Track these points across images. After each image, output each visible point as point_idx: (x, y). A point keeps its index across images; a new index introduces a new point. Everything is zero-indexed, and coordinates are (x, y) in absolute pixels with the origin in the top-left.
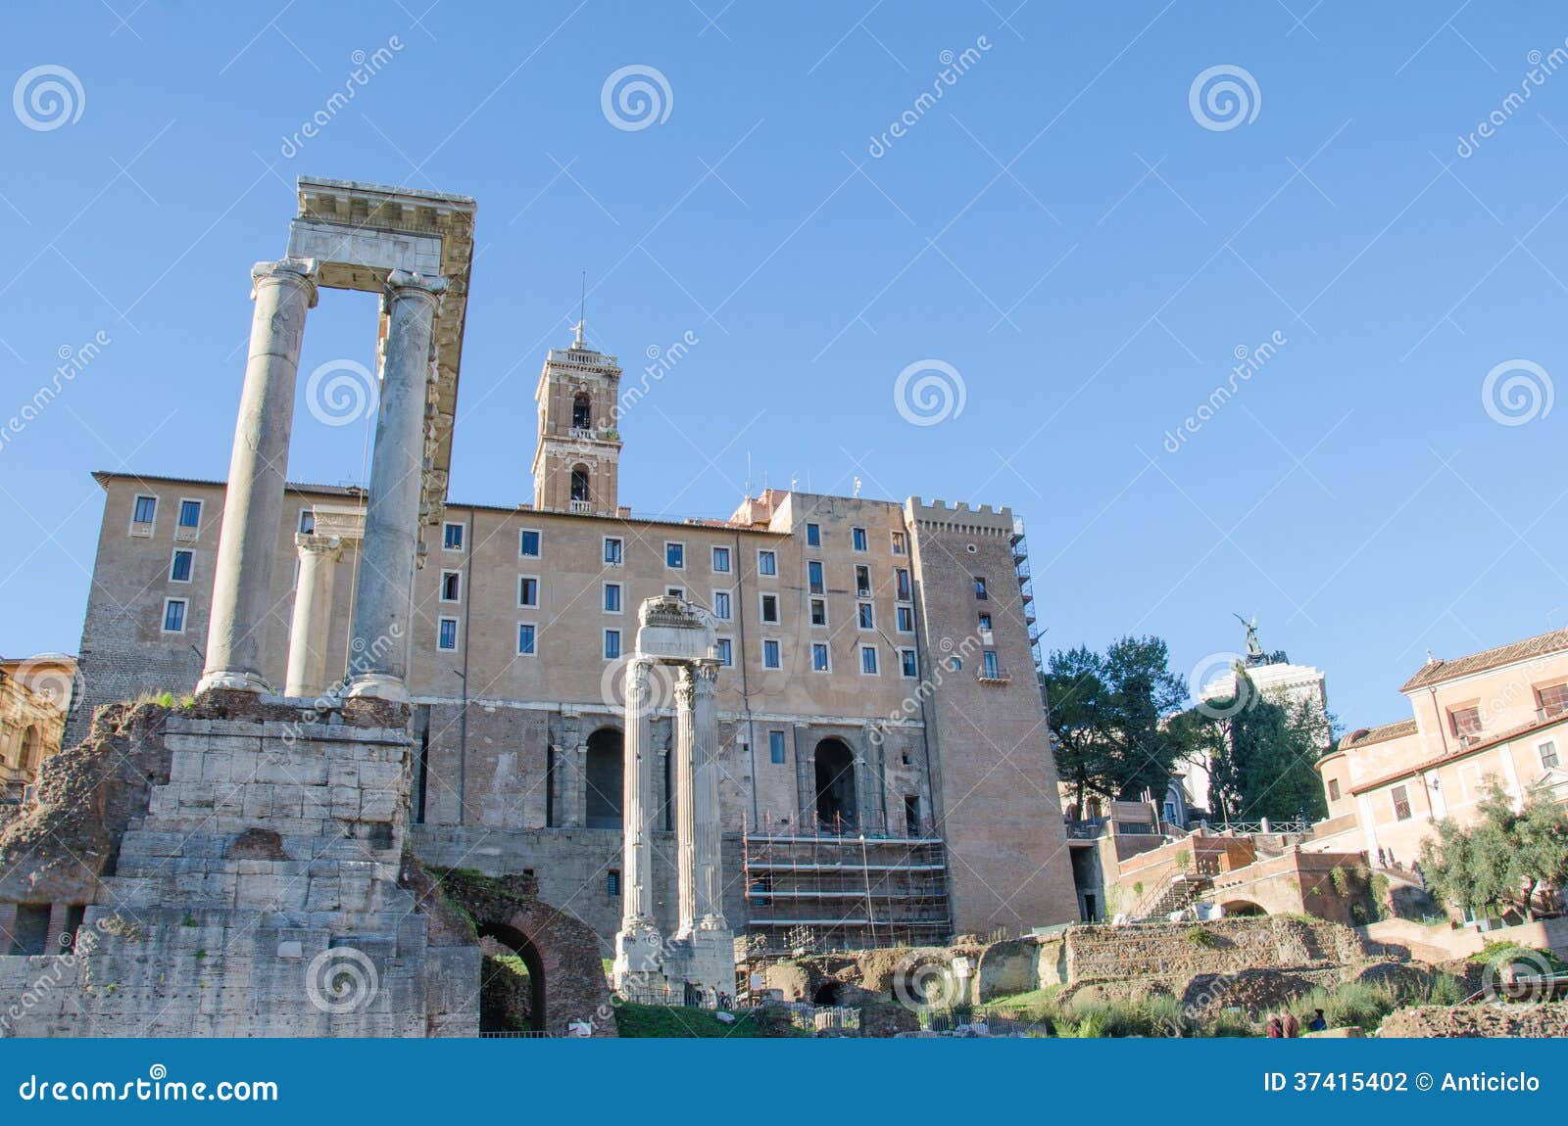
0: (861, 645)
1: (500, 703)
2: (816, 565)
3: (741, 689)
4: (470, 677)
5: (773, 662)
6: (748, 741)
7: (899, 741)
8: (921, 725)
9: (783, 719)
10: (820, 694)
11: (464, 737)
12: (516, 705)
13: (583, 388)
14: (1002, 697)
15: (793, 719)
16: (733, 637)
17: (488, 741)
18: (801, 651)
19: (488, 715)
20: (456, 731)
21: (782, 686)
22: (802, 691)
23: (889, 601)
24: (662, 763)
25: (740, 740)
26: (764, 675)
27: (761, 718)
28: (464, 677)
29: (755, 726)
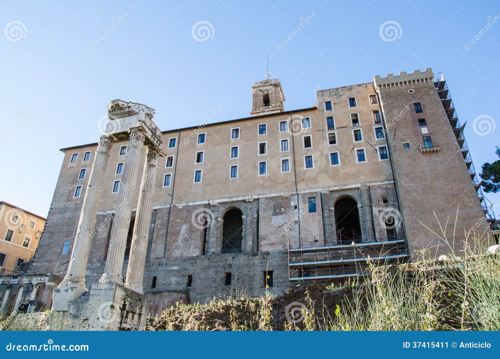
0: (356, 150)
1: (184, 204)
2: (330, 119)
3: (294, 180)
4: (174, 196)
5: (309, 165)
6: (296, 204)
7: (380, 192)
8: (392, 182)
9: (314, 191)
10: (334, 176)
11: (169, 220)
12: (191, 204)
13: (266, 92)
14: (435, 158)
15: (320, 190)
16: (290, 158)
17: (178, 220)
18: (324, 158)
19: (179, 210)
20: (166, 218)
21: (314, 175)
22: (325, 176)
23: (370, 126)
24: (255, 220)
25: (293, 204)
26: (305, 172)
27: (303, 192)
28: (172, 196)
29: (300, 196)
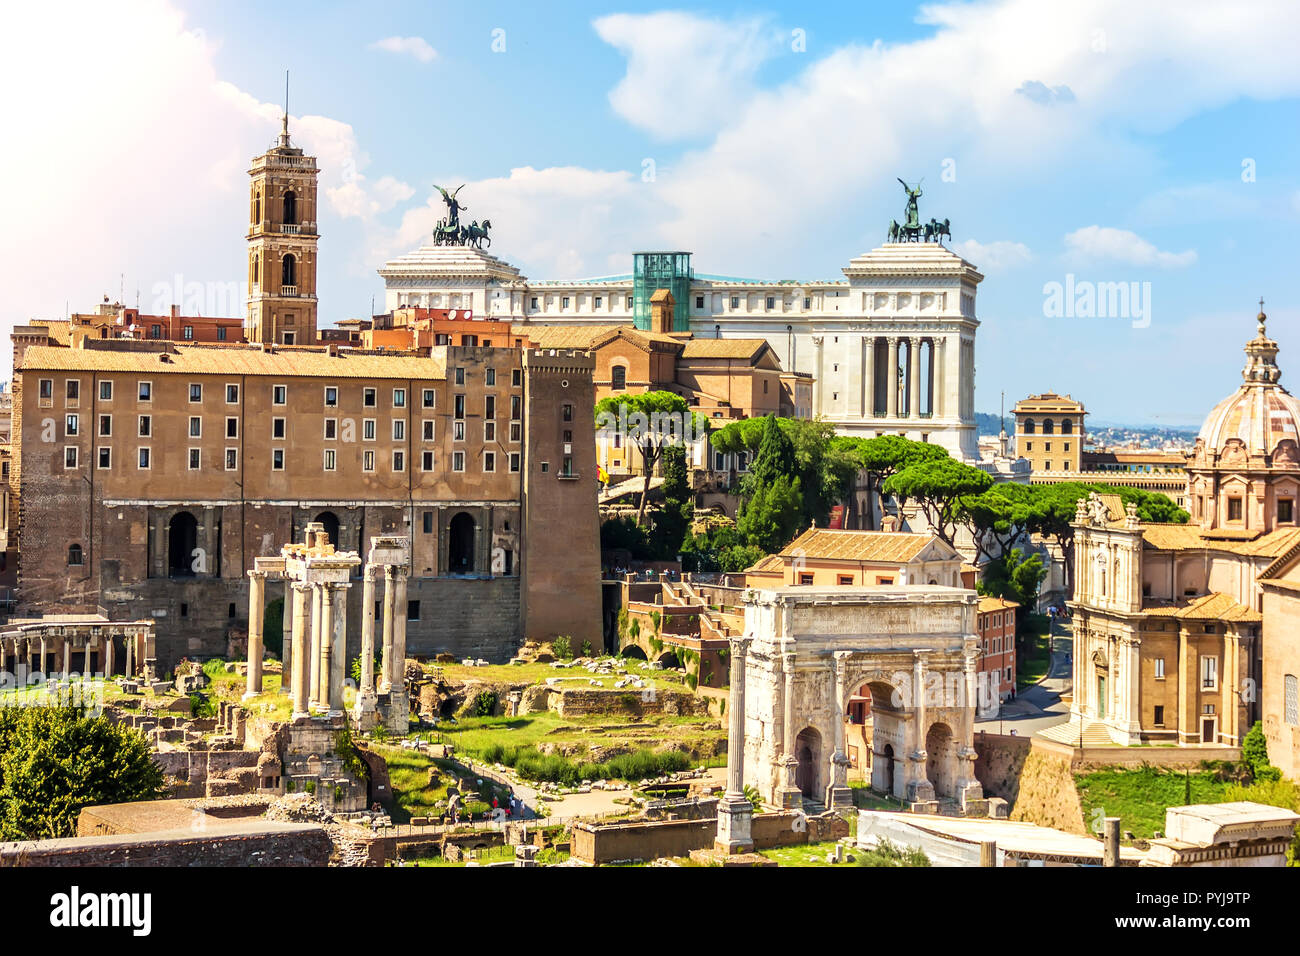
0: (485, 452)
1: (263, 503)
2: (459, 399)
3: (407, 485)
4: (245, 486)
5: (428, 466)
6: (410, 520)
7: (503, 515)
8: (518, 504)
9: (432, 504)
10: (456, 485)
11: (243, 525)
12: (273, 503)
14: (572, 489)
15: (438, 504)
16: (404, 451)
17: (257, 526)
18: (446, 458)
19: (257, 510)
20: (238, 521)
21: (433, 482)
22: (445, 485)
23: (506, 420)
24: (358, 534)
25: (405, 519)
26: (423, 475)
27: (419, 504)
28: (242, 486)
29: (415, 510)
